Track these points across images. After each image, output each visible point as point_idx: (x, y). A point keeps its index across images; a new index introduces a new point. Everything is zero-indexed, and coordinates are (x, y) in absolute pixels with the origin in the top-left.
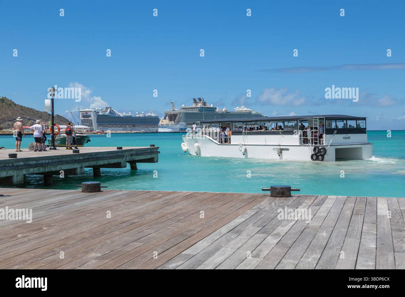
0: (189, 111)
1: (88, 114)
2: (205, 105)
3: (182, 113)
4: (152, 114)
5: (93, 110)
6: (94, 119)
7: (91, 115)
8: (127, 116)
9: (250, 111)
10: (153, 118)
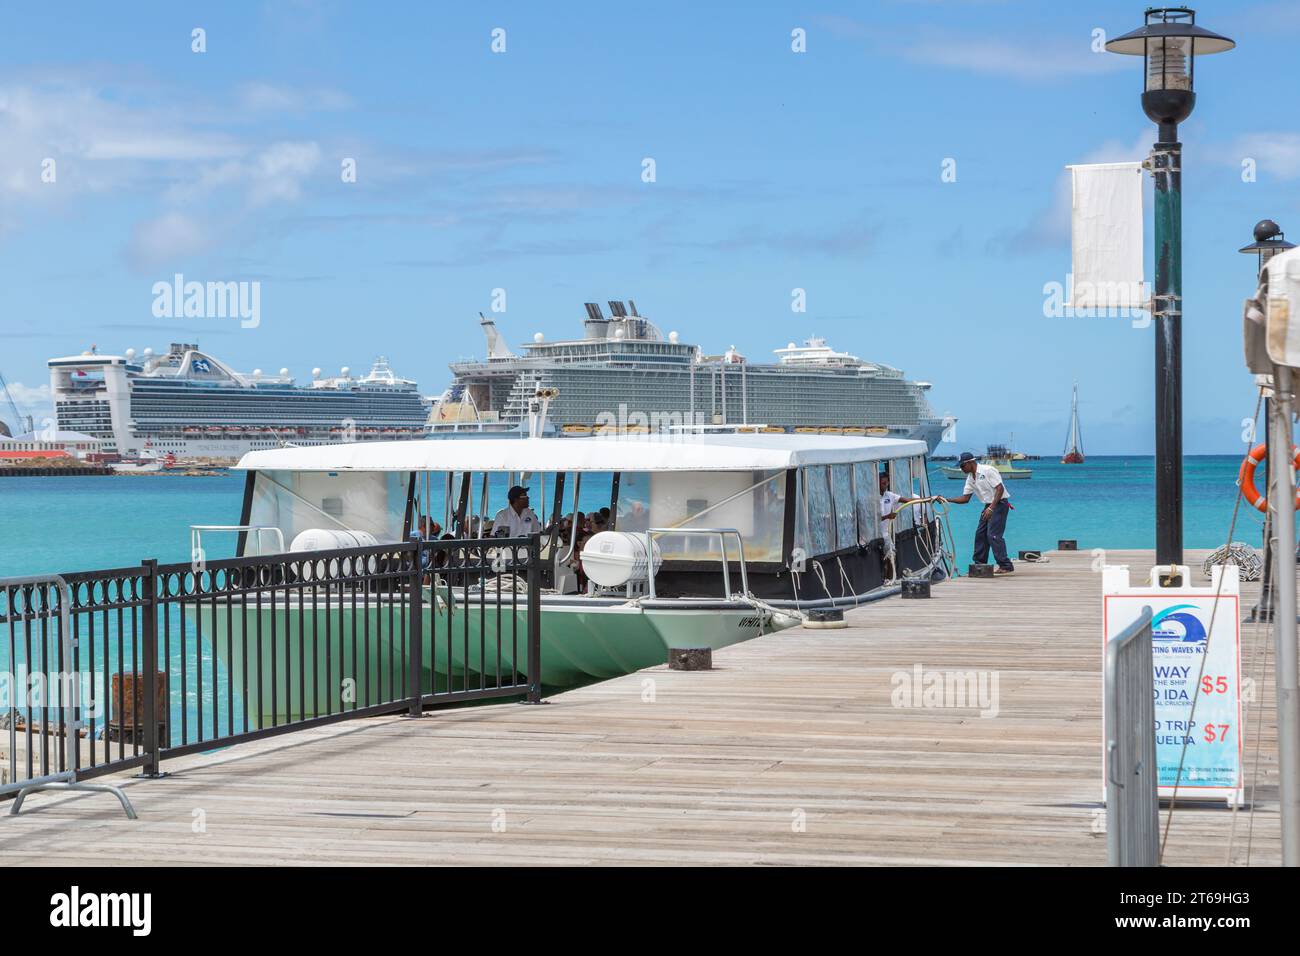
0: (567, 360)
1: (92, 376)
2: (642, 335)
3: (538, 371)
4: (387, 375)
5: (115, 358)
6: (120, 398)
7: (103, 382)
8: (273, 386)
9: (852, 360)
10: (393, 396)
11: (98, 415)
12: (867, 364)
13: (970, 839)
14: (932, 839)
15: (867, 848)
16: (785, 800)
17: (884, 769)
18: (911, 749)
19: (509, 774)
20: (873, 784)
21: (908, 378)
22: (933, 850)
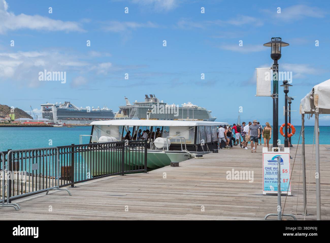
0: (142, 106)
1: (49, 108)
2: (156, 101)
3: (136, 108)
4: (106, 108)
5: (54, 104)
6: (55, 112)
7: (51, 109)
8: (84, 110)
9: (196, 106)
10: (108, 112)
11: (50, 115)
12: (199, 107)
13: (238, 201)
14: (230, 201)
15: (219, 203)
16: (200, 193)
17: (218, 187)
18: (221, 183)
19: (144, 187)
20: (216, 190)
21: (207, 110)
22: (231, 204)
